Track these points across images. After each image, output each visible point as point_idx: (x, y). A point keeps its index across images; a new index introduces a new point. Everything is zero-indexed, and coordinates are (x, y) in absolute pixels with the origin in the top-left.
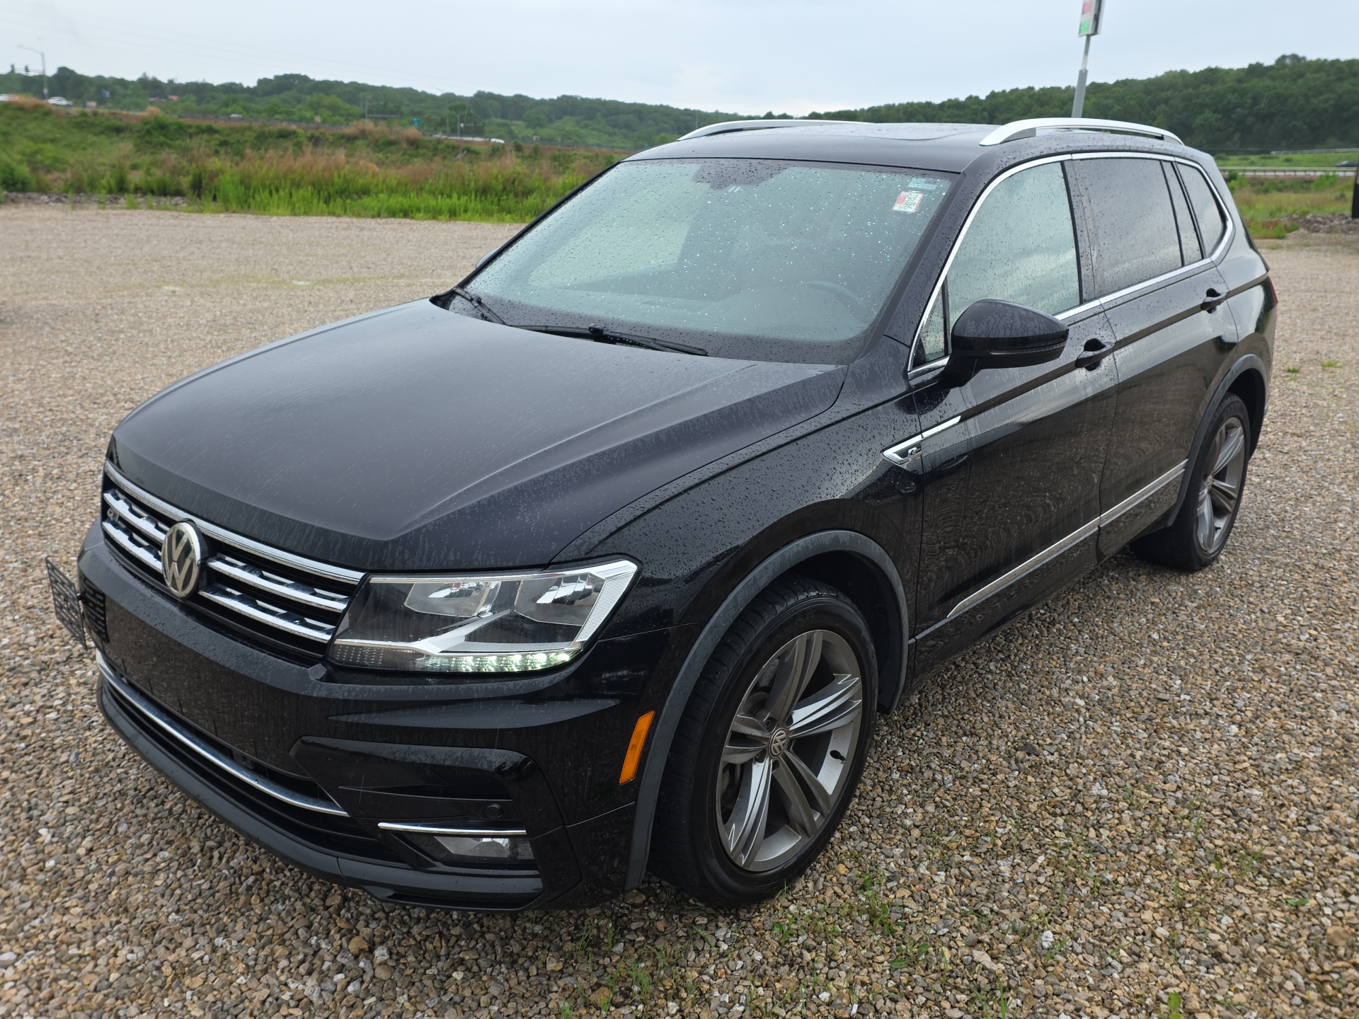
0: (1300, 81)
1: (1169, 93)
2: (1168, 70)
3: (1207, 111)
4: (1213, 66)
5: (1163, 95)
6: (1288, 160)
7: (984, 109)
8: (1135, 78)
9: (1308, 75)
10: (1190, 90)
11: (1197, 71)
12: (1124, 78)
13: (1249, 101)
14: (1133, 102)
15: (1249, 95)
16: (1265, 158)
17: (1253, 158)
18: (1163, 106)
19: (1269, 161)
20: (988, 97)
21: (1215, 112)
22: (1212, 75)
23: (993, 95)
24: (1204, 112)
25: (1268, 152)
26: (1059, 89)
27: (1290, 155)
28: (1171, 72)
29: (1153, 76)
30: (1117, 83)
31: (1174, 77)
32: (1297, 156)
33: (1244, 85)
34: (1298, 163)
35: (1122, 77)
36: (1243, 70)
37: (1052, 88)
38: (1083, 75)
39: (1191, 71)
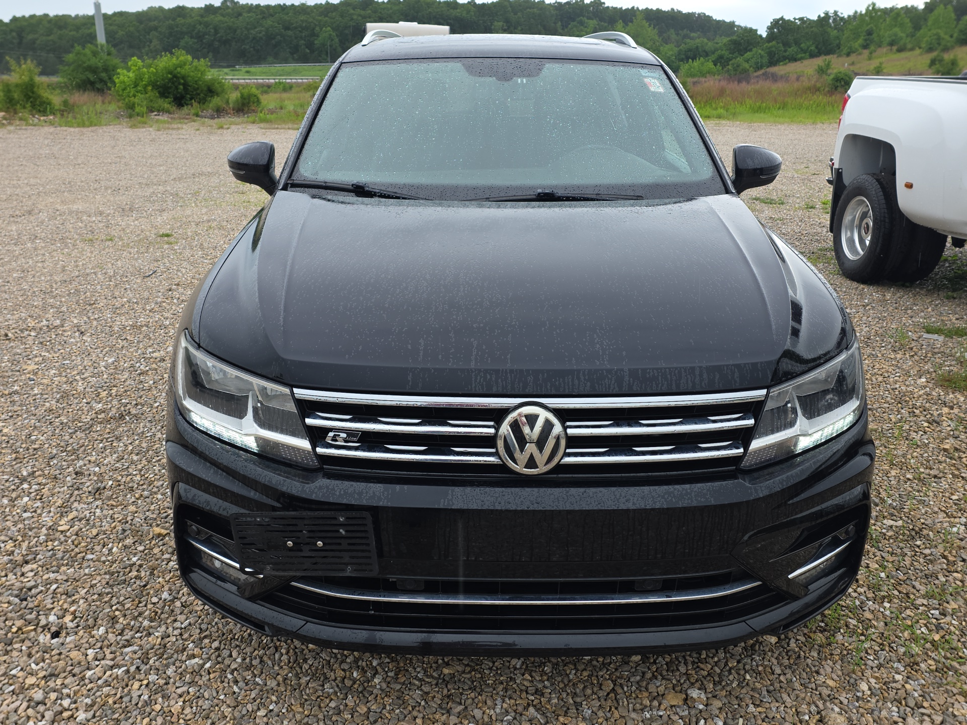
0: (241, 18)
1: (156, 23)
2: (150, 6)
3: (186, 37)
4: (181, 5)
5: (152, 24)
6: (248, 72)
7: (12, 31)
8: (127, 10)
9: (245, 15)
10: (170, 22)
11: (171, 7)
12: (119, 10)
13: (212, 31)
14: (132, 29)
15: (211, 26)
16: (233, 70)
17: (226, 70)
18: (154, 33)
19: (236, 73)
20: (11, 20)
21: (192, 37)
22: (180, 11)
23: (15, 19)
24: (184, 38)
25: (234, 66)
26: (70, 16)
27: (248, 69)
28: (152, 7)
29: (140, 10)
30: (115, 14)
31: (156, 11)
32: (253, 69)
33: (206, 19)
34: (255, 74)
35: (118, 10)
36: (202, 8)
37: (63, 16)
38: (97, 6)
39: (166, 8)
